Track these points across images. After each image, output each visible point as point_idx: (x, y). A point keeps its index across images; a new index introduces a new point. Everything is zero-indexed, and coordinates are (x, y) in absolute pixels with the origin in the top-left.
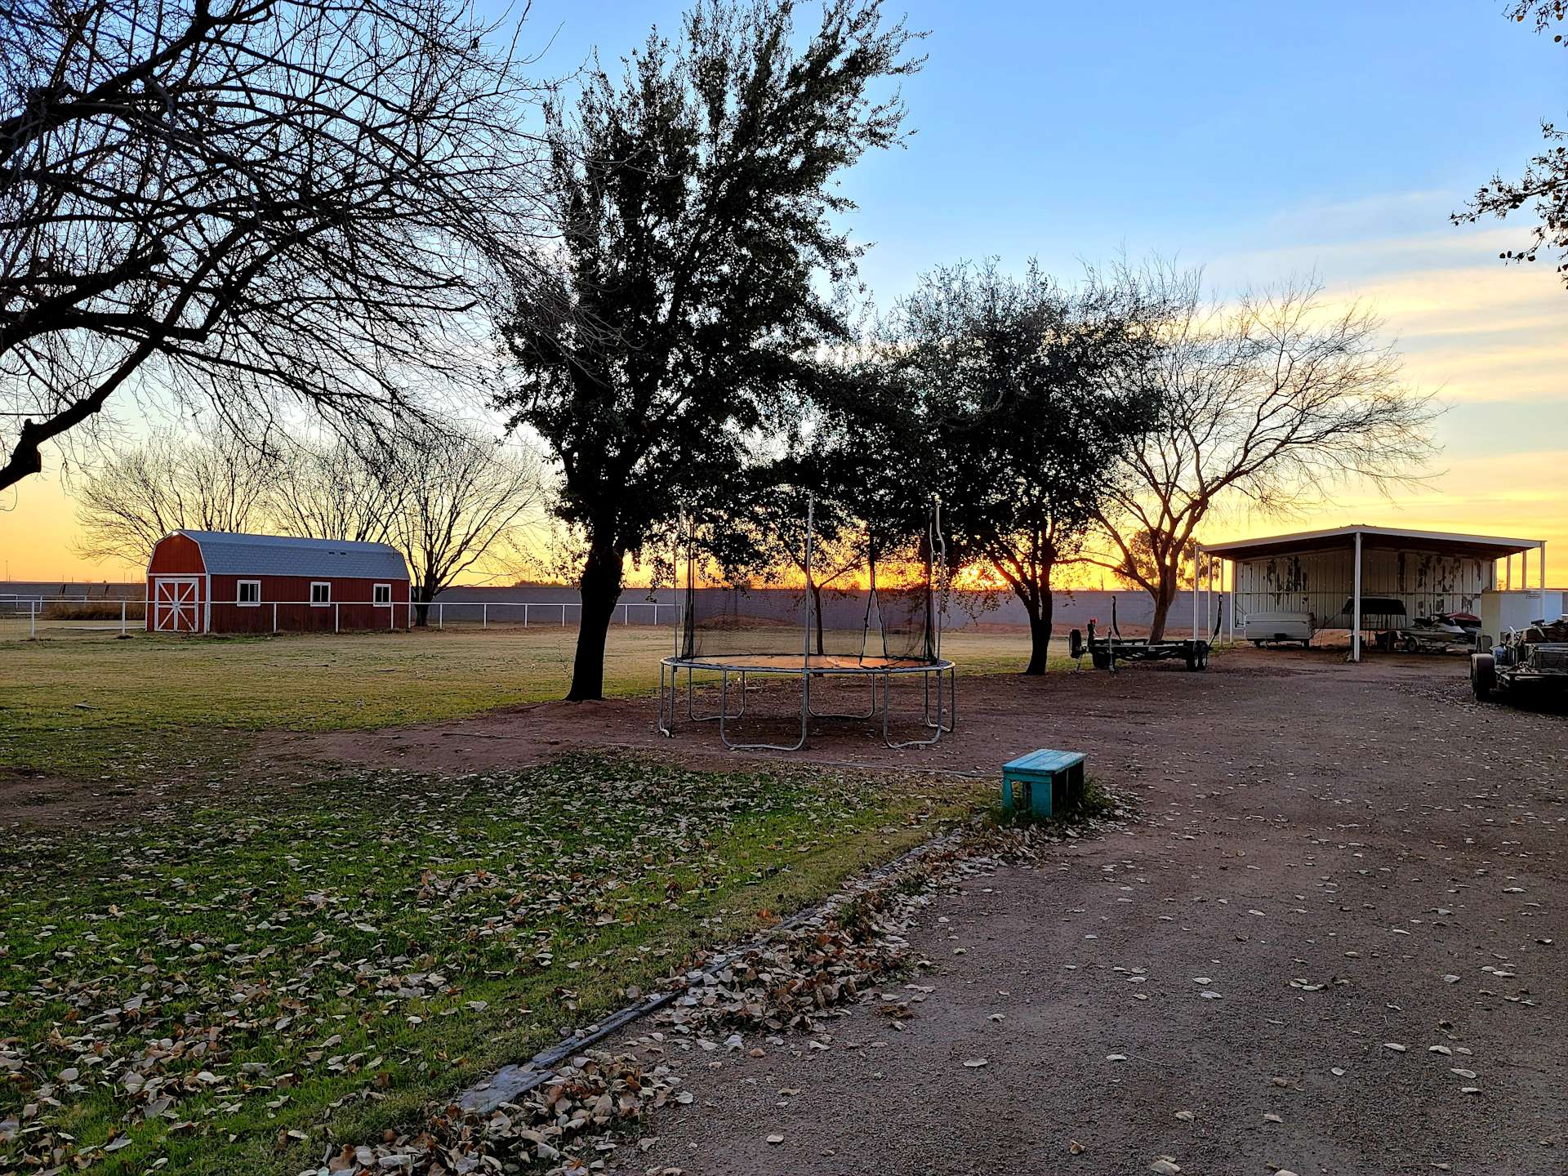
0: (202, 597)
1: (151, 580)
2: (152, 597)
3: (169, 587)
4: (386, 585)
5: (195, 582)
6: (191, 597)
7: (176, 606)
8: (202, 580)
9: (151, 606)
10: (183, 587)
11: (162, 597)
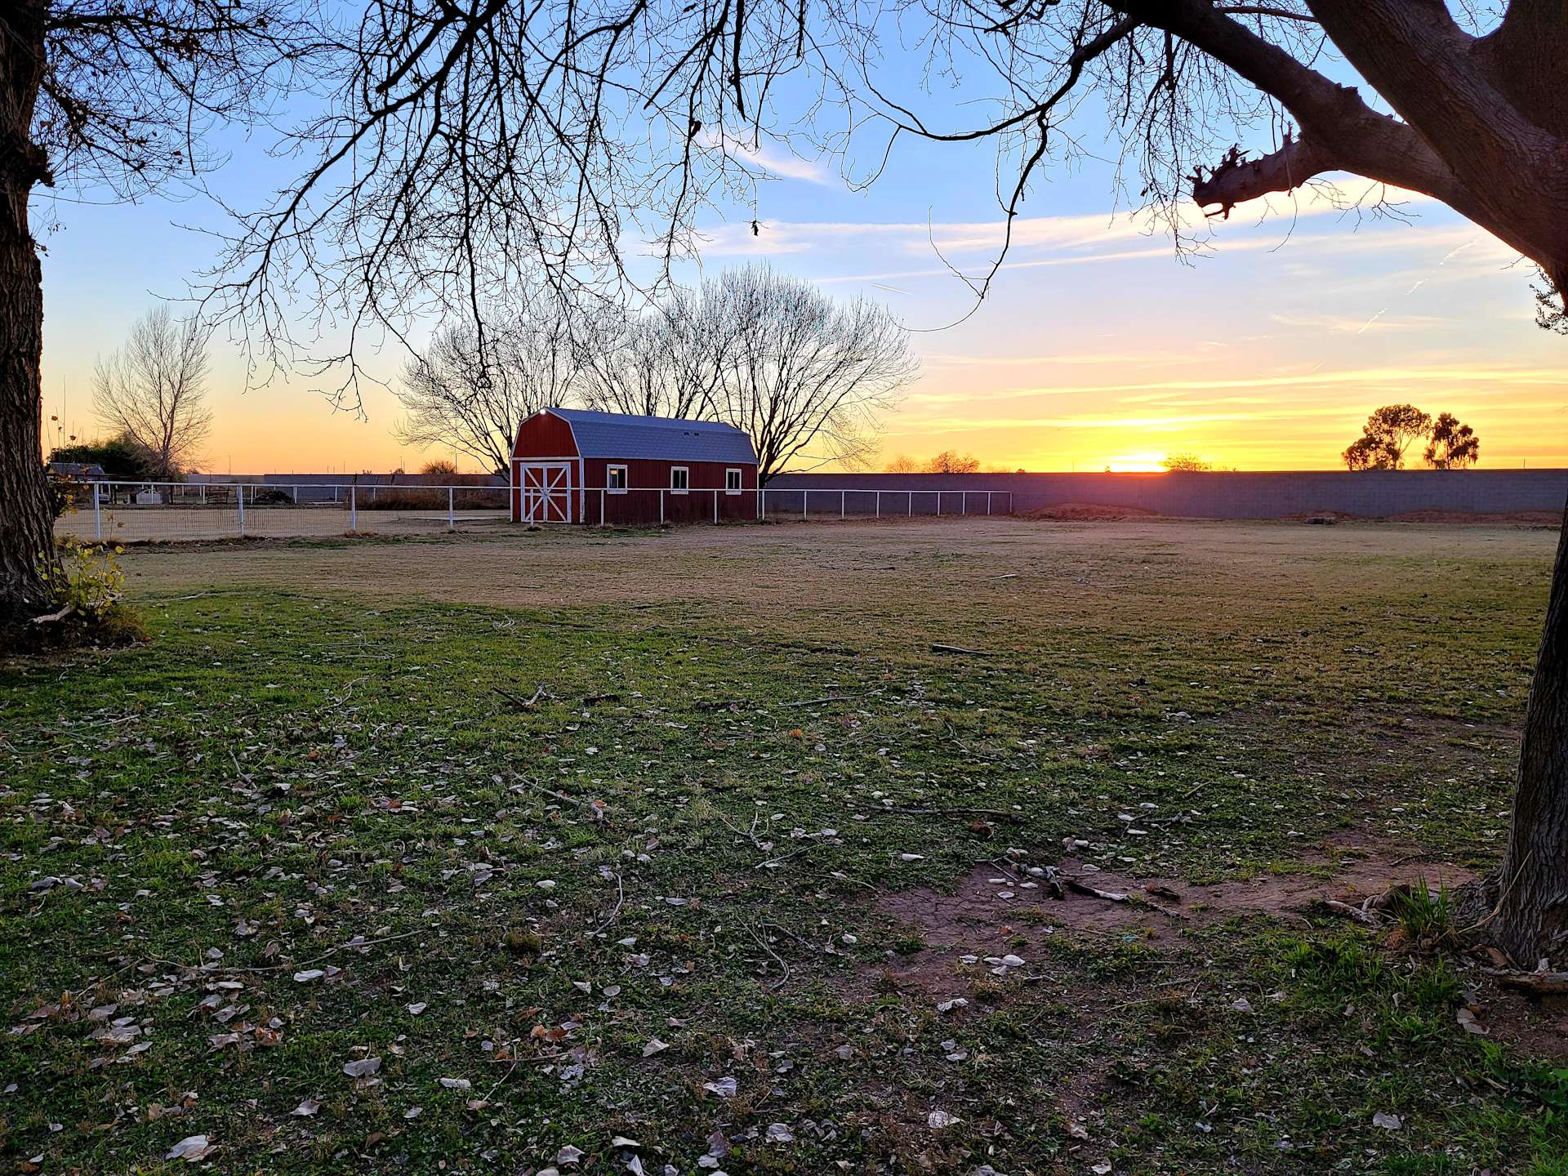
0: (575, 483)
1: (516, 465)
2: (517, 482)
3: (537, 473)
4: (735, 470)
5: (567, 467)
6: (563, 482)
7: (546, 493)
8: (575, 465)
9: (517, 493)
10: (553, 473)
11: (529, 482)
